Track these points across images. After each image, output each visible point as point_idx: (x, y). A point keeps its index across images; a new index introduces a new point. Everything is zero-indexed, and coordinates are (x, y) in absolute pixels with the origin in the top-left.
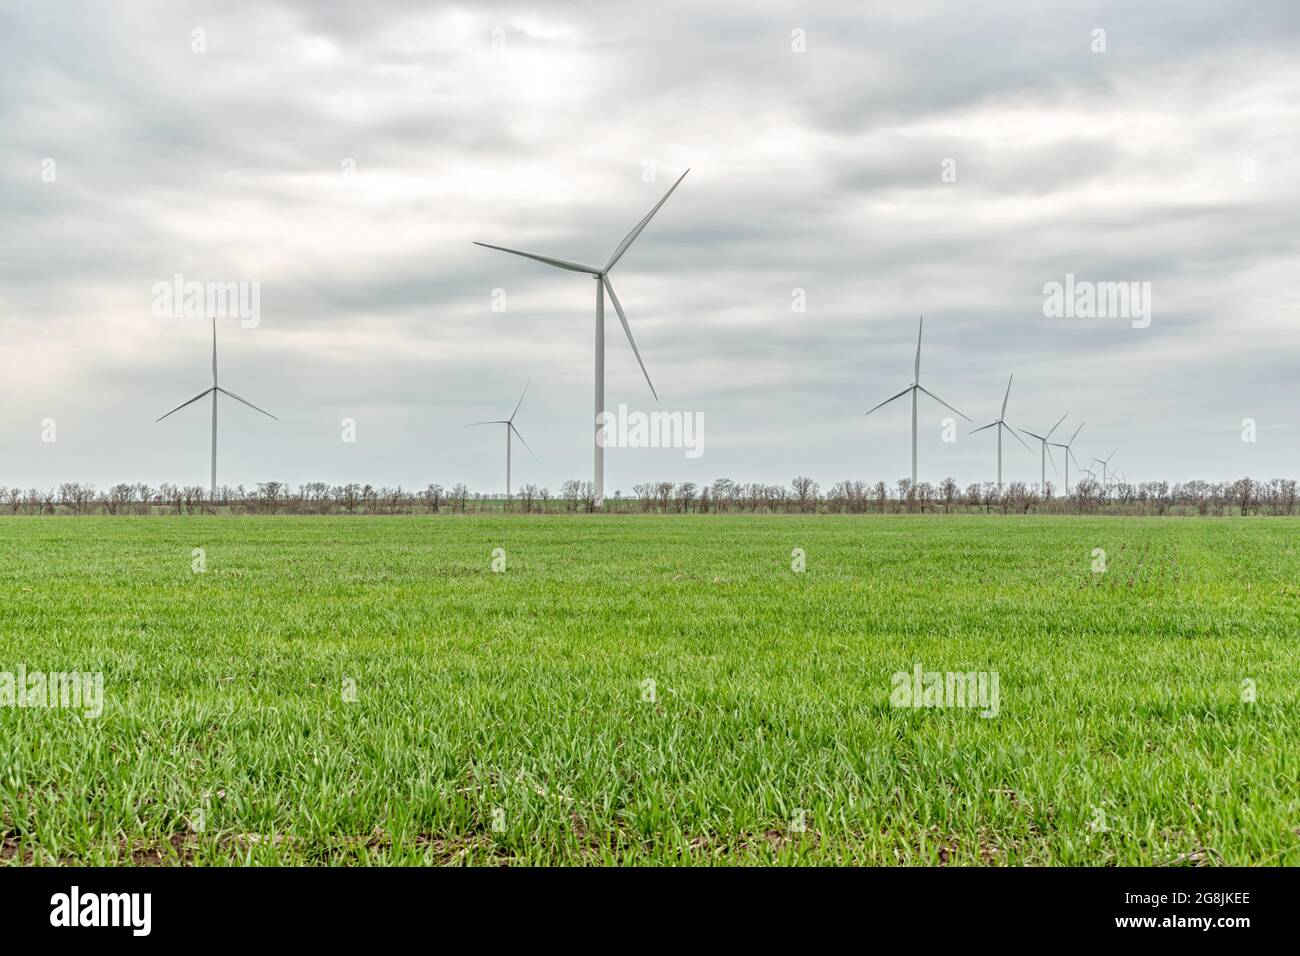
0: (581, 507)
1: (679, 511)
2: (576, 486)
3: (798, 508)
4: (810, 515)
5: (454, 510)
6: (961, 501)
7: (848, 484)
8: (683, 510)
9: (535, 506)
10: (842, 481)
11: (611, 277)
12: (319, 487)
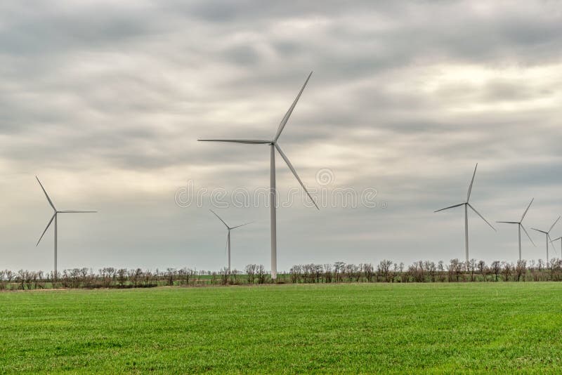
0: (256, 280)
1: (314, 282)
2: (253, 267)
3: (384, 279)
4: (391, 283)
5: (182, 283)
6: (489, 273)
7: (421, 263)
8: (316, 281)
9: (229, 279)
10: (417, 261)
11: (278, 143)
12: (110, 270)
